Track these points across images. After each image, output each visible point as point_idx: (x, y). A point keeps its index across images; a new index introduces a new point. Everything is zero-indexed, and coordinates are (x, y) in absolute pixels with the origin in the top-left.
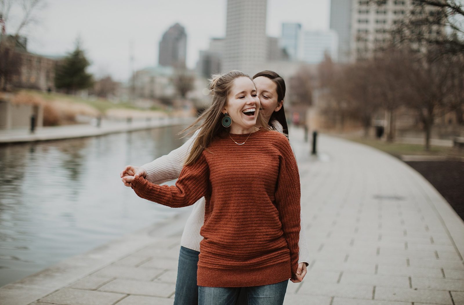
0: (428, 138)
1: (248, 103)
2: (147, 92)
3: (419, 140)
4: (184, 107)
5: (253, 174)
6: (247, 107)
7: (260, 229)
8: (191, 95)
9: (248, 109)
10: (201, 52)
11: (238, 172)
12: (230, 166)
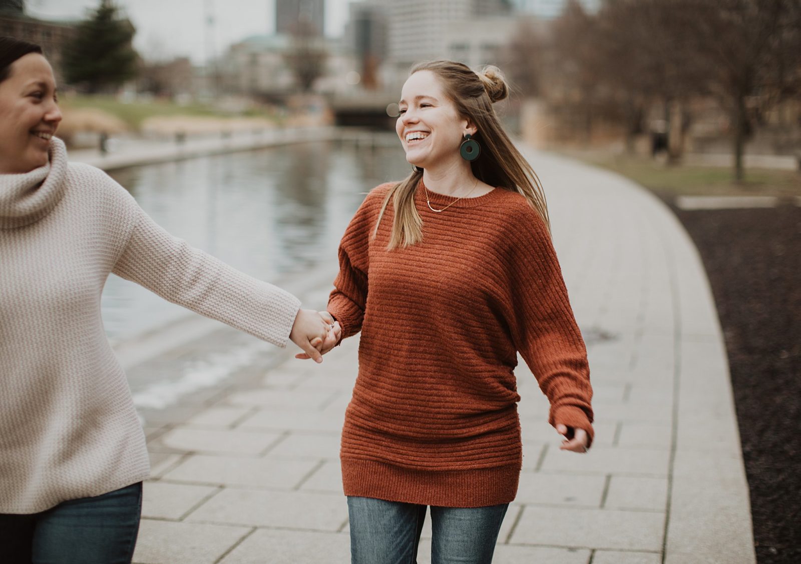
4: (308, 108)
5: (437, 282)
7: (441, 388)
11: (412, 271)
12: (402, 257)
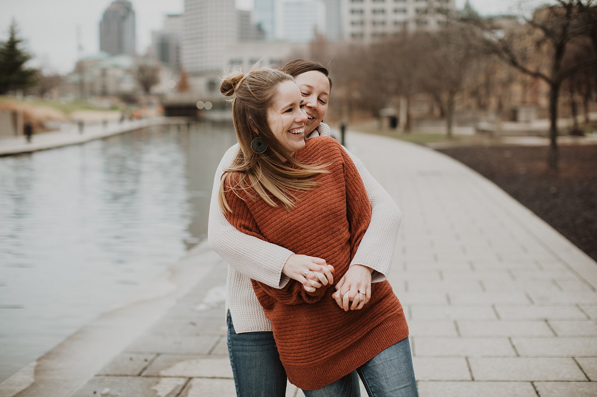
0: (449, 126)
1: (298, 120)
2: (98, 88)
3: (441, 129)
6: (296, 126)
8: (156, 89)
9: (297, 128)
10: (153, 33)
